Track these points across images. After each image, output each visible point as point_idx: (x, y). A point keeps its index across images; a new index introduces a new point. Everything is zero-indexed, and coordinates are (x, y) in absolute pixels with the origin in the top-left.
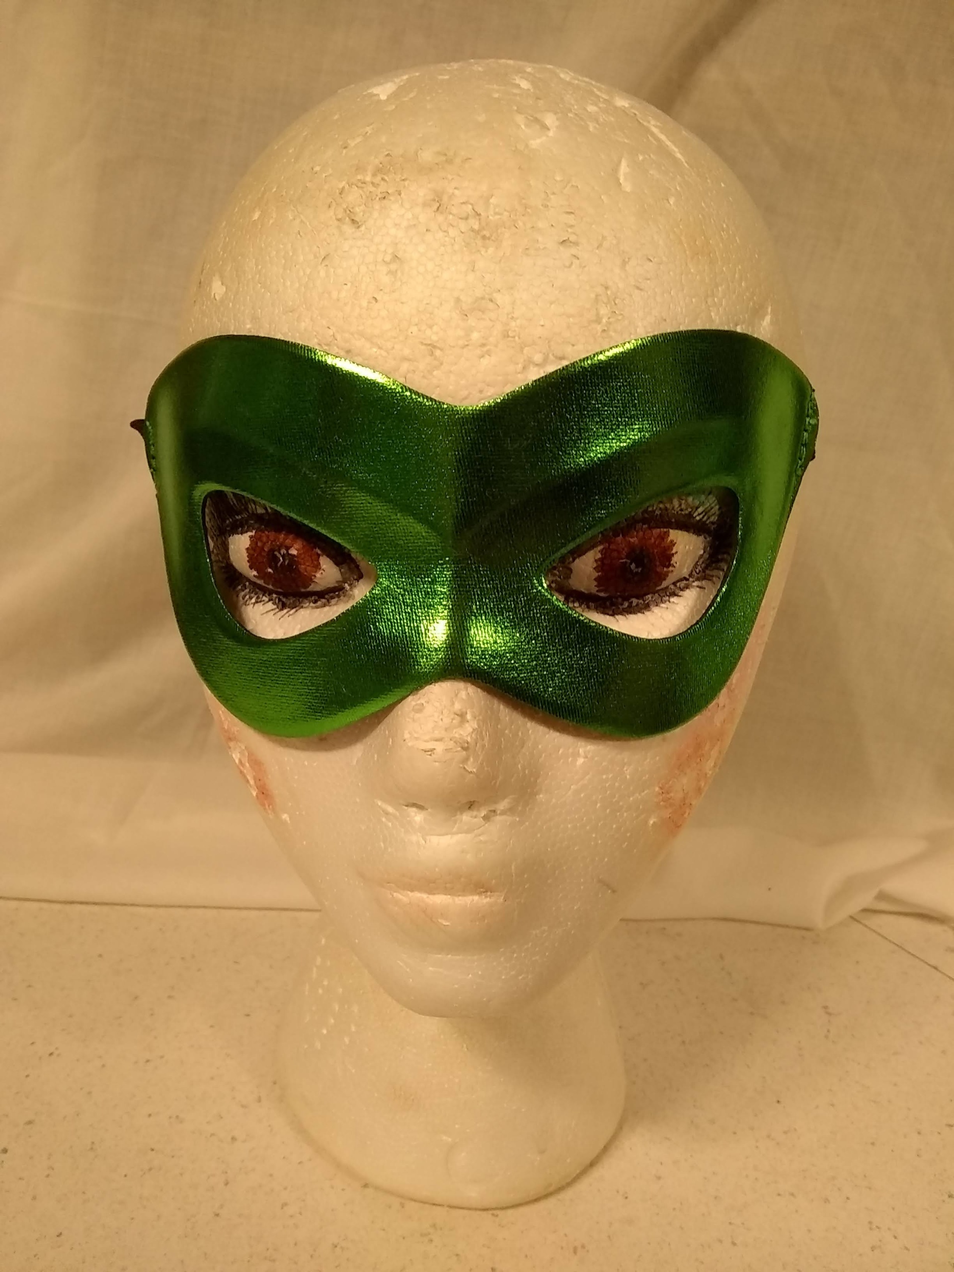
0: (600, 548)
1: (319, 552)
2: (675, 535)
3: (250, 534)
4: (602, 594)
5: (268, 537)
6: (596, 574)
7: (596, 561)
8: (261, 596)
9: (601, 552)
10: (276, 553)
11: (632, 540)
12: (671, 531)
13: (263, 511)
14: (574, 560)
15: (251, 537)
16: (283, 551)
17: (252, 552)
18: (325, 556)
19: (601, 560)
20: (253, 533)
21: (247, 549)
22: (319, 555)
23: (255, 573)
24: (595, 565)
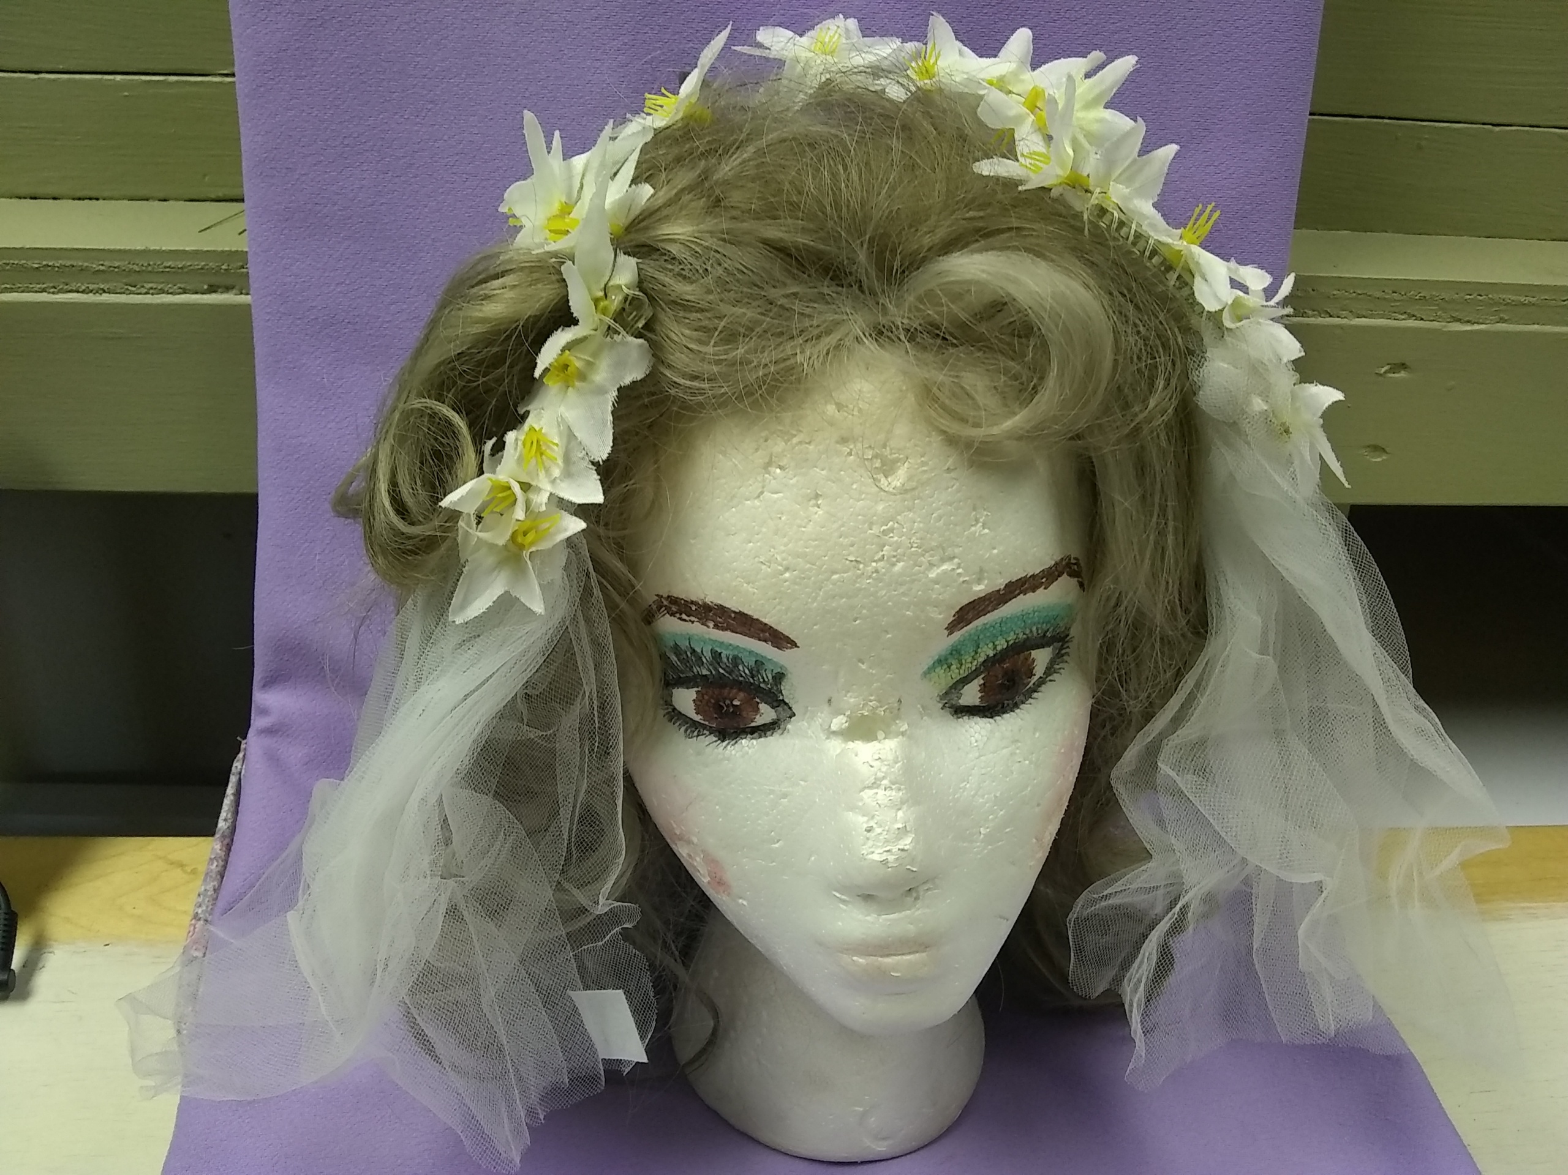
0: (983, 676)
1: (758, 700)
2: (1034, 653)
3: (696, 689)
4: (984, 705)
5: (714, 693)
6: (980, 695)
7: (980, 686)
8: (702, 730)
9: (983, 679)
10: (722, 704)
11: (1005, 666)
12: (1032, 651)
13: (708, 673)
14: (963, 687)
15: (697, 692)
16: (728, 702)
17: (698, 703)
18: (763, 704)
19: (984, 684)
20: (699, 689)
21: (694, 700)
22: (758, 703)
23: (701, 717)
24: (979, 688)
